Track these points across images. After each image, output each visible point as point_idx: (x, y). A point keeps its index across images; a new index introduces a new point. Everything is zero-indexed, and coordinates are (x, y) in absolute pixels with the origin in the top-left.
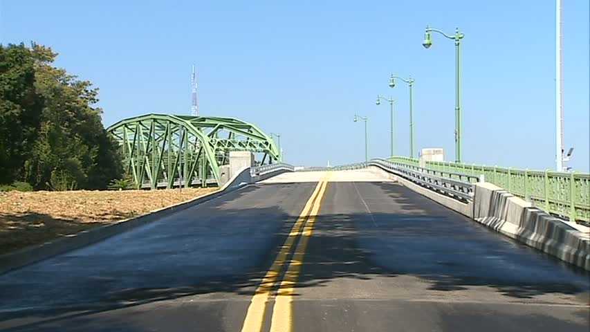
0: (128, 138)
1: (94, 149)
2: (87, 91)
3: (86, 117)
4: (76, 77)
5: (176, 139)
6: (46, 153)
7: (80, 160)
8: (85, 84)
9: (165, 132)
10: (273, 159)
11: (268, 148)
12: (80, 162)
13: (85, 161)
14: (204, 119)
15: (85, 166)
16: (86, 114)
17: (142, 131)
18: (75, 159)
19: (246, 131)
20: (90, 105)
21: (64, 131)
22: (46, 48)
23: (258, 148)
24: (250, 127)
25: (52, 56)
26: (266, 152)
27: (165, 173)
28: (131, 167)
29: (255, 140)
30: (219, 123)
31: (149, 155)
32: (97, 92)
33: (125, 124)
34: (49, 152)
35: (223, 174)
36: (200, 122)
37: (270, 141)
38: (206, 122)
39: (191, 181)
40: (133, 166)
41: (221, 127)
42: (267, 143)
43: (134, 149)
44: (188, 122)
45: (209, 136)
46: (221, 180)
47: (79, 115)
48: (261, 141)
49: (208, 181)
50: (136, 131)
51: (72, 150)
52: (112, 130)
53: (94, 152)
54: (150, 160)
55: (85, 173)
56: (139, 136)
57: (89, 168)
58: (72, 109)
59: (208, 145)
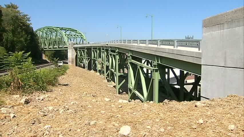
0: (40, 34)
1: (29, 36)
2: (27, 18)
4: (23, 13)
5: (54, 34)
6: (11, 36)
7: (24, 39)
8: (26, 15)
9: (51, 32)
10: (84, 40)
11: (82, 37)
12: (24, 40)
13: (26, 40)
14: (63, 28)
15: (25, 41)
16: (26, 25)
18: (22, 39)
19: (75, 31)
20: (28, 22)
21: (19, 30)
22: (15, 5)
23: (79, 37)
24: (77, 30)
25: (17, 7)
27: (51, 44)
28: (41, 42)
29: (78, 34)
30: (68, 29)
31: (46, 39)
32: (30, 18)
33: (40, 30)
34: (12, 36)
35: (70, 44)
36: (62, 29)
37: (83, 34)
38: (63, 29)
39: (59, 46)
41: (68, 30)
42: (82, 35)
43: (42, 37)
44: (58, 29)
45: (65, 33)
46: (69, 46)
47: (24, 25)
48: (80, 35)
49: (64, 46)
50: (43, 32)
51: (22, 36)
52: (36, 32)
53: (29, 37)
54: (47, 40)
55: (26, 43)
56: (44, 33)
57: (27, 42)
58: (21, 23)
59: (64, 35)
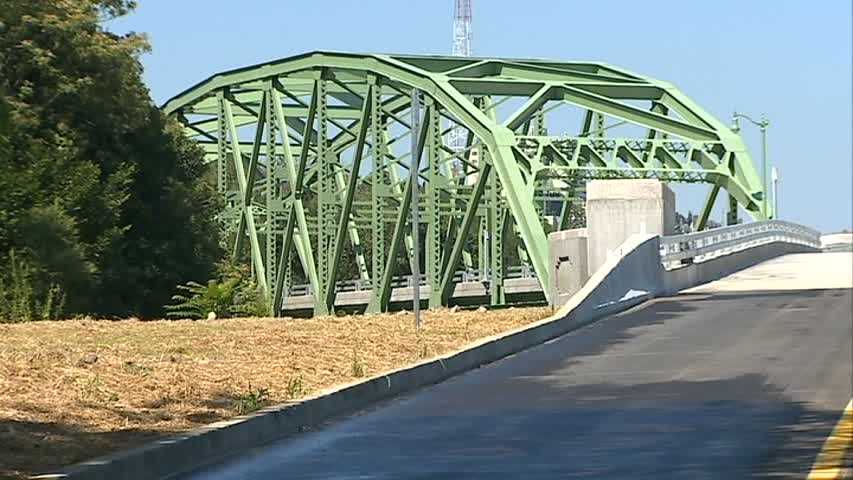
0: (235, 136)
1: (119, 176)
3: (93, 66)
5: (399, 138)
7: (70, 213)
9: (359, 114)
10: (741, 207)
11: (723, 168)
12: (71, 222)
13: (91, 216)
14: (494, 68)
15: (88, 234)
17: (281, 113)
18: (56, 212)
19: (644, 106)
20: (107, 23)
23: (689, 166)
24: (660, 92)
26: (718, 182)
27: (361, 259)
28: (245, 240)
29: (677, 138)
30: (551, 81)
31: (306, 196)
33: (226, 89)
35: (565, 259)
36: (483, 79)
38: (503, 77)
39: (451, 286)
40: (253, 233)
41: (556, 94)
42: (719, 150)
43: (255, 173)
44: (441, 79)
45: (513, 127)
46: (558, 283)
47: (69, 59)
48: (697, 144)
49: (511, 286)
50: (263, 114)
51: (46, 180)
52: (180, 111)
53: (119, 187)
54: (312, 213)
55: (91, 258)
56: (274, 128)
57: (104, 241)
58: (44, 39)
59: (509, 157)
